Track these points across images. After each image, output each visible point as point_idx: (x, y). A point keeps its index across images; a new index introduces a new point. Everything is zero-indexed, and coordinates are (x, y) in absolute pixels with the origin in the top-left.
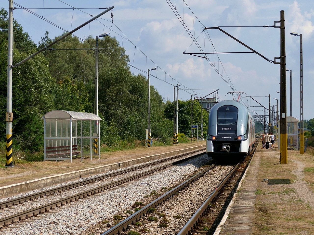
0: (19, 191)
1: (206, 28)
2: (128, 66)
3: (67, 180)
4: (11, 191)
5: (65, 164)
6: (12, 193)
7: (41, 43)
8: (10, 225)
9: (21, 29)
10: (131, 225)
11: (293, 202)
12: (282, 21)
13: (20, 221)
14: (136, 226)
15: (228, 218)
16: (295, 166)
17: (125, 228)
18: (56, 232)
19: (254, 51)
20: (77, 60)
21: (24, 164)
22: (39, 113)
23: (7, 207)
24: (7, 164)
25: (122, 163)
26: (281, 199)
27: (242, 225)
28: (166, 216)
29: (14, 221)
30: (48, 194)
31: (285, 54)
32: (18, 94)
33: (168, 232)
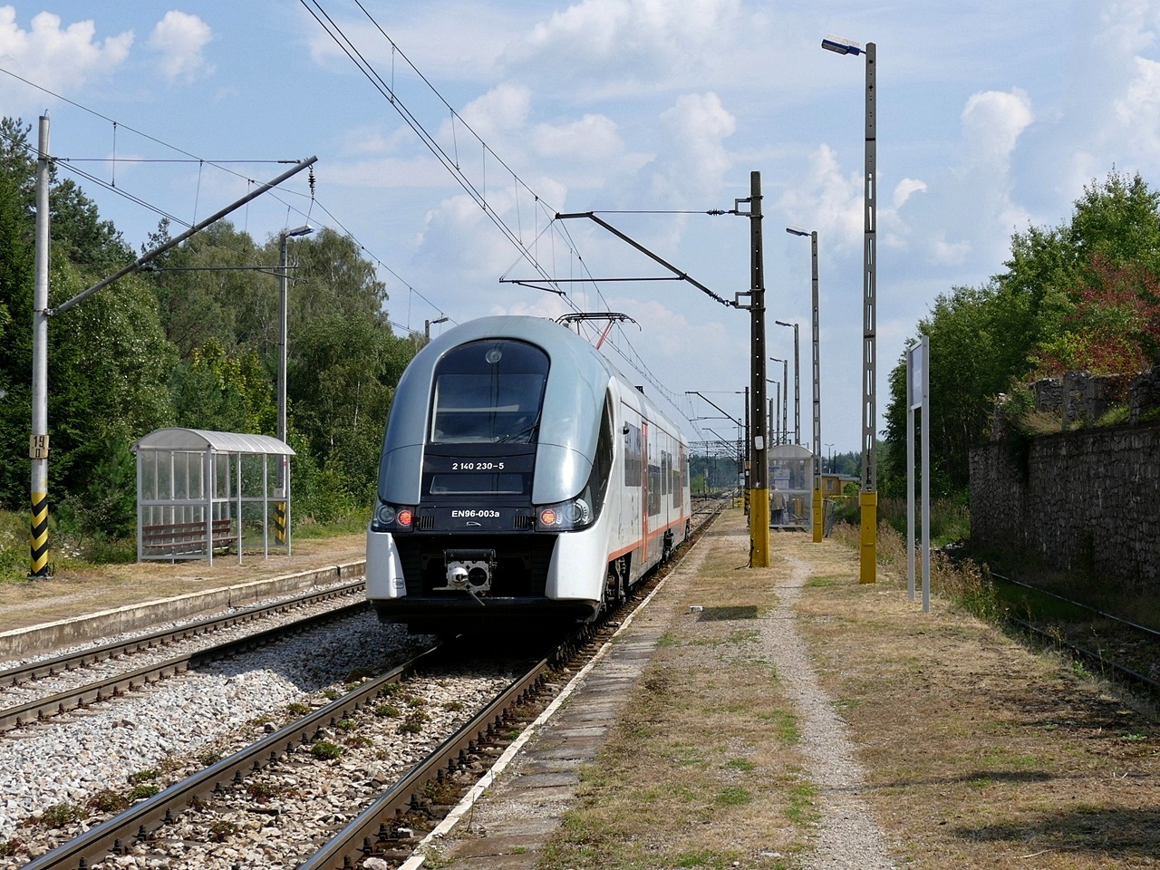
0: (53, 643)
1: (558, 216)
2: (382, 310)
3: (192, 613)
4: (32, 642)
5: (193, 571)
6: (35, 648)
7: (148, 249)
8: (12, 732)
9: (92, 213)
10: (325, 729)
11: (743, 666)
12: (756, 198)
13: (39, 720)
14: (340, 730)
15: (562, 707)
16: (788, 572)
17: (310, 736)
18: (127, 749)
19: (683, 277)
20: (248, 295)
21: (81, 572)
22: (134, 434)
23: (15, 683)
24: (32, 572)
25: (348, 567)
26: (716, 658)
27: (590, 724)
28: (426, 703)
29: (24, 721)
30: (133, 651)
31: (763, 284)
32: (76, 385)
33: (421, 744)
